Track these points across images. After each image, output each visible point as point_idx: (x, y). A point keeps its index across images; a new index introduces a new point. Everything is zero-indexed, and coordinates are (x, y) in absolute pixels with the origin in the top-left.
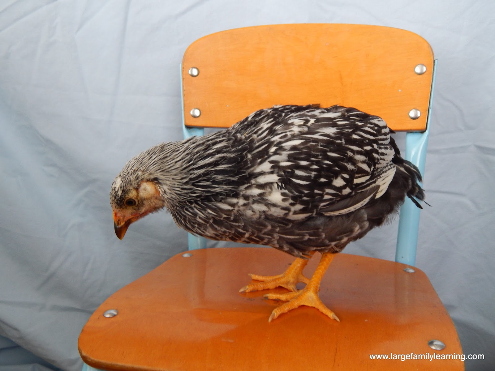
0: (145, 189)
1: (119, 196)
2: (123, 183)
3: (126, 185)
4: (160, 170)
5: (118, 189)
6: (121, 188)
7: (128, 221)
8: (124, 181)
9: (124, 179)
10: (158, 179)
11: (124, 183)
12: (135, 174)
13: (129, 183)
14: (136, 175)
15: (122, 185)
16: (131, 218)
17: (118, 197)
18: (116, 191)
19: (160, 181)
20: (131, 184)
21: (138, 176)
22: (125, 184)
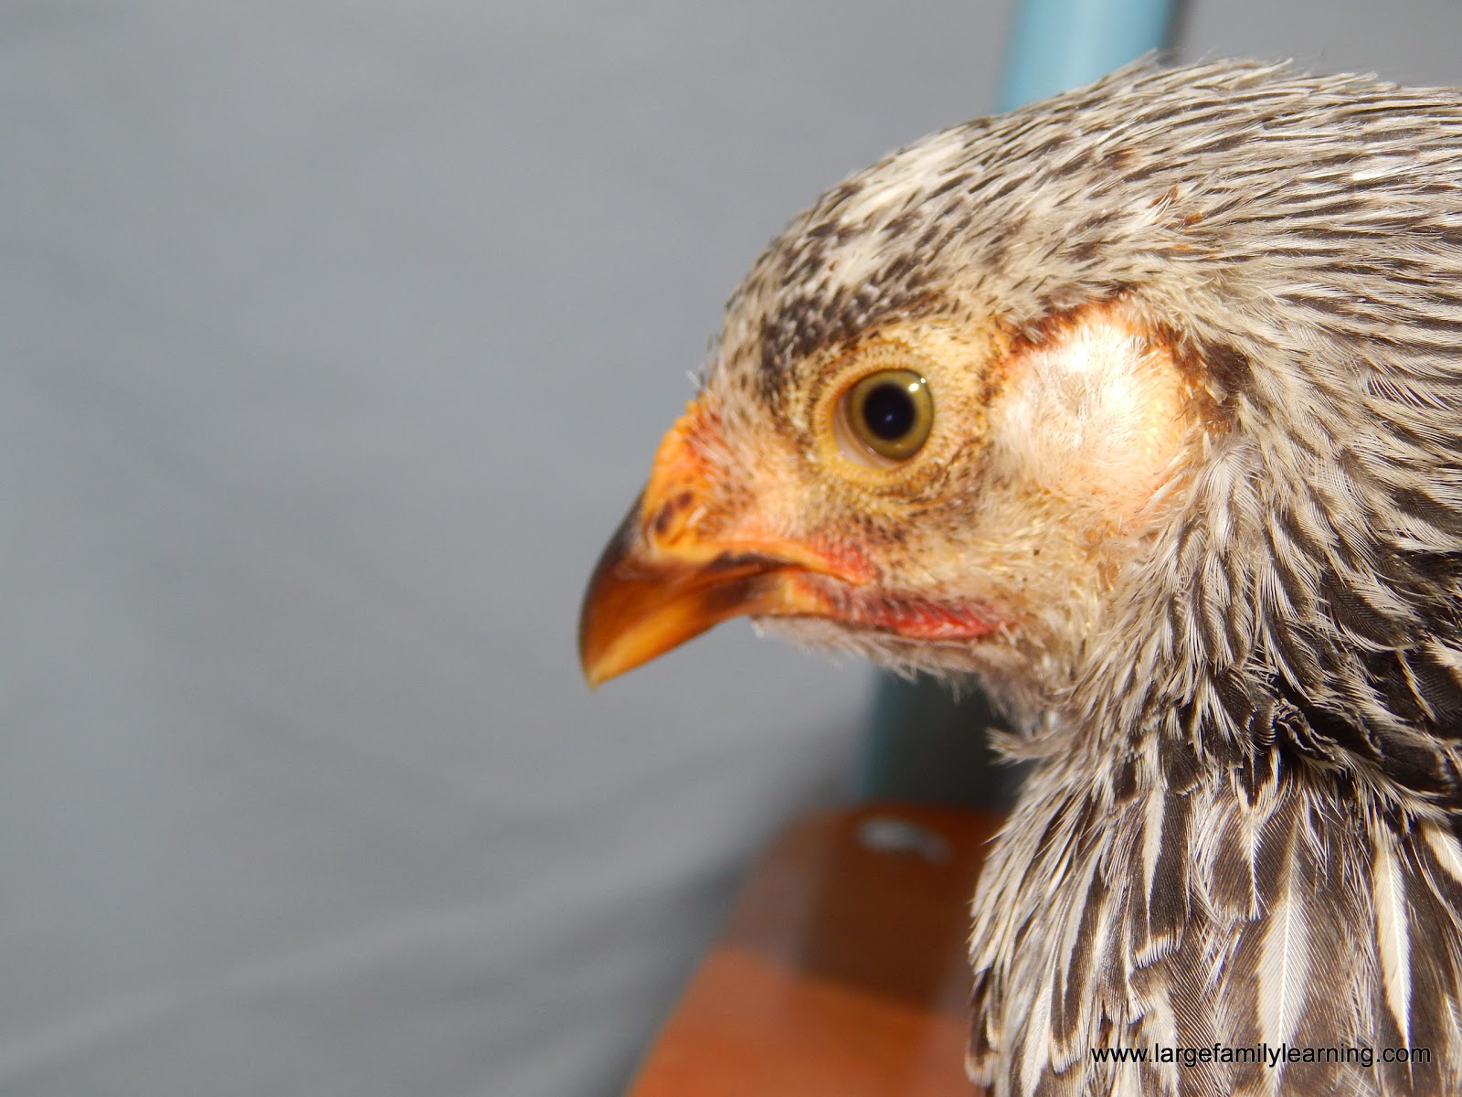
0: (1076, 396)
1: (823, 286)
2: (946, 198)
3: (950, 236)
4: (1328, 319)
5: (870, 219)
6: (898, 227)
7: (746, 560)
8: (962, 191)
9: (980, 173)
10: (1248, 376)
11: (948, 211)
12: (1095, 196)
13: (987, 240)
14: (1102, 206)
15: (930, 210)
16: (789, 552)
17: (811, 287)
18: (845, 220)
19: (1246, 411)
20: (995, 260)
21: (1109, 232)
22: (950, 222)
